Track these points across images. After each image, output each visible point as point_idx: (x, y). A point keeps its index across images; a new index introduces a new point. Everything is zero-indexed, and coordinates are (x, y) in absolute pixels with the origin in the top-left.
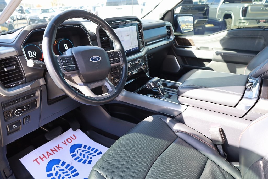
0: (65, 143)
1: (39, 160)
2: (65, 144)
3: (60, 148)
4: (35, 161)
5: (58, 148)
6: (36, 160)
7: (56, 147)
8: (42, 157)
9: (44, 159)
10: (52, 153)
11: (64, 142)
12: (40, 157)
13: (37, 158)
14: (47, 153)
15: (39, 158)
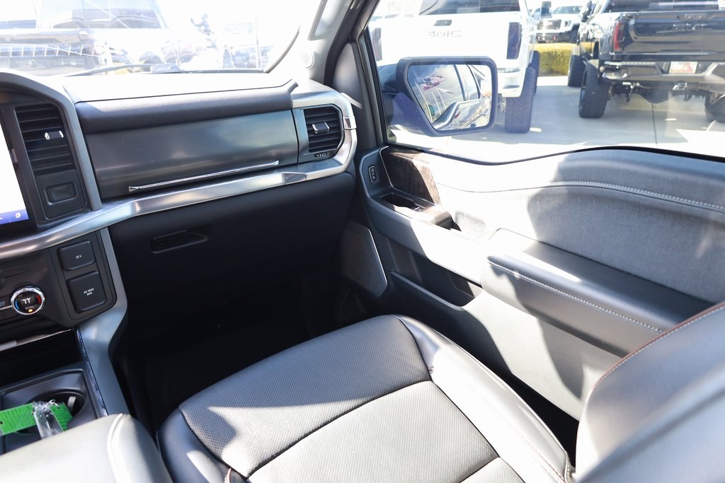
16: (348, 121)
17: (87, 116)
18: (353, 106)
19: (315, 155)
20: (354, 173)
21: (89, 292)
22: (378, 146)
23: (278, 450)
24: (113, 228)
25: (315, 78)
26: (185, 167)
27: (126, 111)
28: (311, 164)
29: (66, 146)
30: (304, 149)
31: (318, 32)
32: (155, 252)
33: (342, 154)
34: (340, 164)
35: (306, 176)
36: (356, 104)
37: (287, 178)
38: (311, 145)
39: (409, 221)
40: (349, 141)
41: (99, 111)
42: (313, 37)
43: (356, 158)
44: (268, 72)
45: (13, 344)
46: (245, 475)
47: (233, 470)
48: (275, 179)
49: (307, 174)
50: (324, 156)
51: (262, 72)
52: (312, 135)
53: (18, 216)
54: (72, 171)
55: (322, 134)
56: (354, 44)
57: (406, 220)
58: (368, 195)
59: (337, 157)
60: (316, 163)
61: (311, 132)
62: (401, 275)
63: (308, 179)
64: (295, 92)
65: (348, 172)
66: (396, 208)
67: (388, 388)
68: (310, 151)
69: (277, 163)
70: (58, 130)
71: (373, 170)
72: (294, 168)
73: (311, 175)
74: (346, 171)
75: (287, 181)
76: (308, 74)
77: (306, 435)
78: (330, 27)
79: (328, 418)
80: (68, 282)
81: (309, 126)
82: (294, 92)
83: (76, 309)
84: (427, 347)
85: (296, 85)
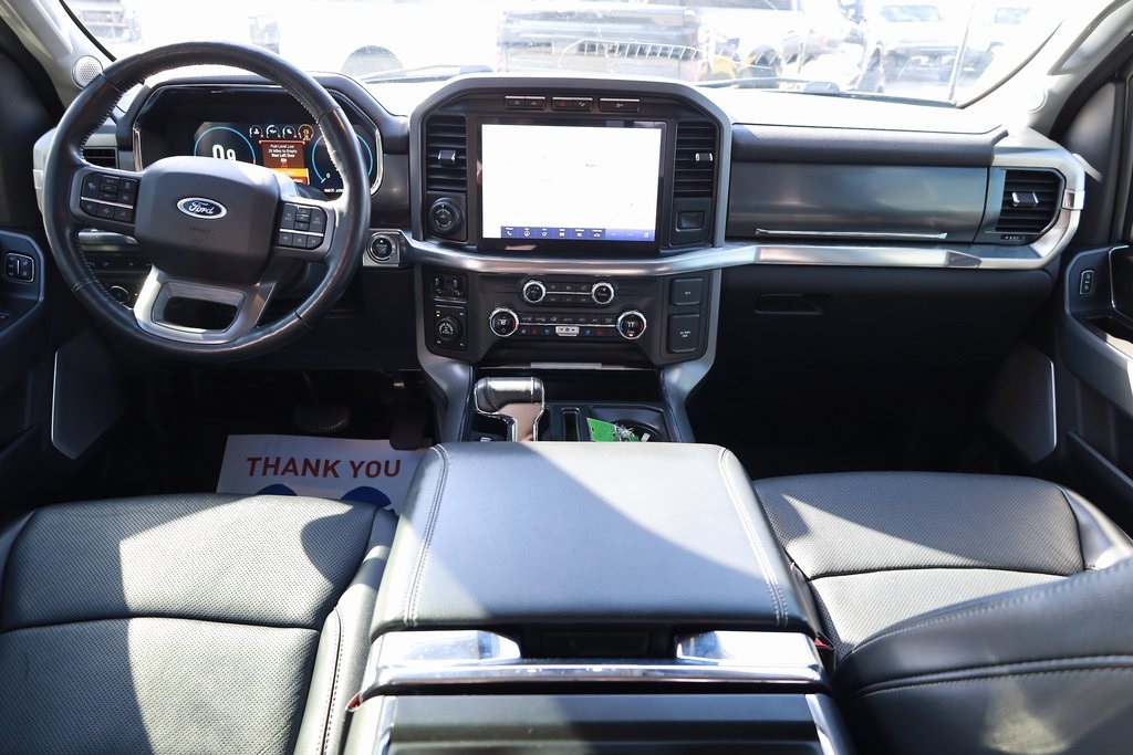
0: (356, 470)
1: (260, 466)
2: (353, 472)
3: (330, 473)
4: (250, 462)
5: (327, 468)
6: (254, 461)
7: (327, 462)
8: (270, 463)
9: (270, 471)
10: (300, 469)
11: (357, 465)
12: (267, 459)
13: (260, 459)
14: (292, 461)
15: (263, 460)
16: (1072, 197)
17: (741, 141)
18: (1087, 175)
19: (1003, 237)
20: (1055, 275)
21: (685, 334)
22: (1110, 243)
23: (851, 568)
24: (727, 271)
25: (1037, 127)
26: (798, 217)
27: (783, 140)
28: (992, 248)
29: (712, 170)
30: (990, 224)
31: (1068, 64)
32: (758, 312)
33: (1045, 242)
34: (1039, 256)
35: (980, 262)
36: (1093, 173)
37: (953, 259)
38: (1001, 221)
39: (1126, 362)
40: (1065, 225)
41: (754, 136)
42: (1056, 70)
43: (1066, 254)
44: (963, 107)
45: (598, 367)
46: (809, 576)
47: (796, 565)
48: (936, 258)
49: (982, 259)
50: (1016, 239)
51: (953, 106)
52: (1008, 208)
53: (647, 235)
54: (708, 199)
55: (1024, 208)
56: (1121, 86)
57: (1121, 358)
58: (1068, 310)
59: (1036, 246)
60: (1001, 247)
61: (1007, 202)
62: (1084, 439)
63: (981, 266)
64: (1002, 143)
65: (1047, 272)
66: (1110, 339)
67: (1015, 564)
68: (998, 229)
69: (943, 236)
70: (709, 152)
71: (1088, 277)
72: (965, 248)
73: (988, 263)
74: (1043, 269)
75: (950, 262)
76: (1027, 118)
77: (888, 569)
78: (1088, 58)
79: (922, 563)
80: (669, 317)
81: (1007, 194)
82: (1000, 144)
83: (669, 350)
84: (1094, 539)
85: (1005, 134)
